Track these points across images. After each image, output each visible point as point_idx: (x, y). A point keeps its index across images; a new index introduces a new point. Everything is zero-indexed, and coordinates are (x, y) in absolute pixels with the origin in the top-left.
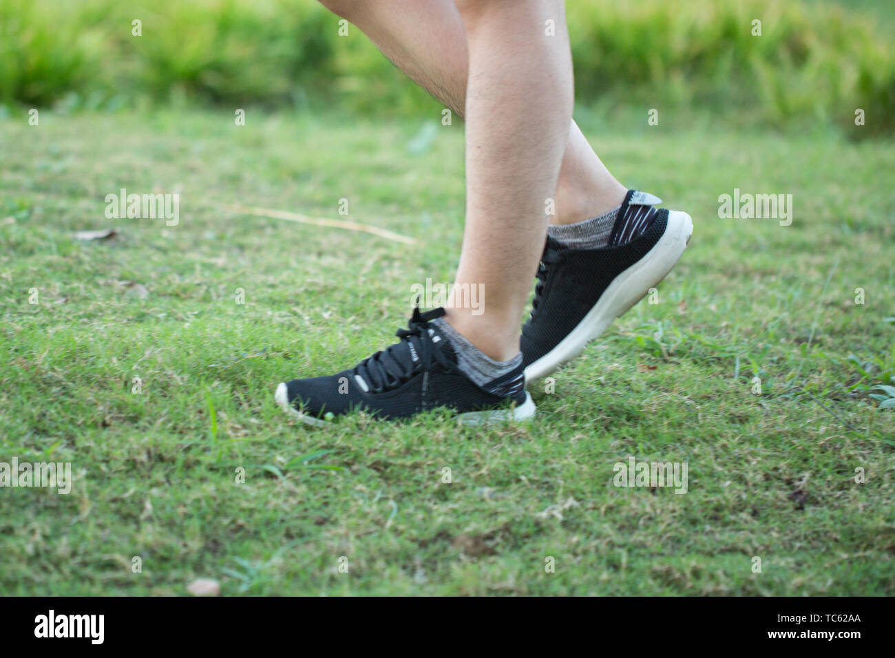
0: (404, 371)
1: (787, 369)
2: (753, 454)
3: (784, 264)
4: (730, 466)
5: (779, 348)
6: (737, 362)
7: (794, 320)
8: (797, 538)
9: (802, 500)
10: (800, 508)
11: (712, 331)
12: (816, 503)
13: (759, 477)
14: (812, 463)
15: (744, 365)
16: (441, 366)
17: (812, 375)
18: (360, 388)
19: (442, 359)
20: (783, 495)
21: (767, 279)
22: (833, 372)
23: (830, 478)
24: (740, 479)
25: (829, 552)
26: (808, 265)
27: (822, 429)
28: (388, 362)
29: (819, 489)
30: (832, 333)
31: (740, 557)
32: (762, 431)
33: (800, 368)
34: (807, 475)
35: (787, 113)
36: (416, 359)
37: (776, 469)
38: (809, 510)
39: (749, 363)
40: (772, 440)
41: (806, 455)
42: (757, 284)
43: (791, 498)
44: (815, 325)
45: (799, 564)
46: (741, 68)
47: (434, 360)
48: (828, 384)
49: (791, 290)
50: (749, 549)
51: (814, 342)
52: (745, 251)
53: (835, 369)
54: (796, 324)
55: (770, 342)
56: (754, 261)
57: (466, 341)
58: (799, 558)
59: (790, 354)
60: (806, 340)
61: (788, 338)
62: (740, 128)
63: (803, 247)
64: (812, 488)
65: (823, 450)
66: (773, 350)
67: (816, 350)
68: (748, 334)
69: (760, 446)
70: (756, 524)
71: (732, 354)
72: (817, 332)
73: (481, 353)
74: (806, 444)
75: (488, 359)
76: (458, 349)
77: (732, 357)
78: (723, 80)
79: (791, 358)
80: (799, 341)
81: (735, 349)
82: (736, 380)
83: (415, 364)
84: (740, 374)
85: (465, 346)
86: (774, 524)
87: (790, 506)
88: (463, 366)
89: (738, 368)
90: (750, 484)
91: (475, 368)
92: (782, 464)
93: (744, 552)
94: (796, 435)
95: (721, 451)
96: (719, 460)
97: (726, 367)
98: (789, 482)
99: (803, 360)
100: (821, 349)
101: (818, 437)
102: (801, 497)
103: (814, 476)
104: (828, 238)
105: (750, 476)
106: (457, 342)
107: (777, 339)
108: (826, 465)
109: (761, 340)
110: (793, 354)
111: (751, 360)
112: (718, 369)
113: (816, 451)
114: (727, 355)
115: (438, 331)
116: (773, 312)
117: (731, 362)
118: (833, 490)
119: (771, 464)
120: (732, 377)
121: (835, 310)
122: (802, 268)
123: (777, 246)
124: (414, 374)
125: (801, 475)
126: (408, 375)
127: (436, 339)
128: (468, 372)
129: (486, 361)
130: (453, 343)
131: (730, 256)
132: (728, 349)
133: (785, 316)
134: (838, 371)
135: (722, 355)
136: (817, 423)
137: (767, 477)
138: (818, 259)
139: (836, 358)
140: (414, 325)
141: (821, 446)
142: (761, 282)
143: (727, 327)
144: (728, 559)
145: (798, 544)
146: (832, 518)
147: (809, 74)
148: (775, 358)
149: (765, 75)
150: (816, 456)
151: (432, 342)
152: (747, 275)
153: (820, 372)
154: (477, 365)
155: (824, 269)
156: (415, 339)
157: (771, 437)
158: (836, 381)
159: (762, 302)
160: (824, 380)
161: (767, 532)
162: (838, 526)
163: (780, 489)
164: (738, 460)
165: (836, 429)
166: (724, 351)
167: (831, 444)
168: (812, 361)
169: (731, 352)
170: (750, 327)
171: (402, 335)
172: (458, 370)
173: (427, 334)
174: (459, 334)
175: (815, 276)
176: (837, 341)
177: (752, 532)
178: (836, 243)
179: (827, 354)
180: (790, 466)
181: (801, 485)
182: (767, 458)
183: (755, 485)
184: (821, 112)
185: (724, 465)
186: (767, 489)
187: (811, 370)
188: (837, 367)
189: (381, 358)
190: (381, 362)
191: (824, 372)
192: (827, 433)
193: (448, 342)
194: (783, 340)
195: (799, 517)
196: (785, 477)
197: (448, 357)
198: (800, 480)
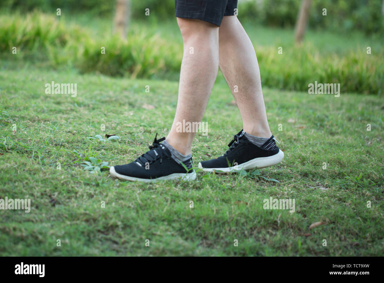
0: (154, 158)
1: (51, 155)
2: (37, 186)
3: (53, 118)
4: (29, 190)
5: (49, 147)
6: (33, 152)
7: (55, 137)
8: (52, 217)
9: (54, 203)
10: (54, 205)
11: (25, 141)
12: (59, 204)
13: (39, 194)
14: (59, 189)
15: (36, 153)
16: (166, 157)
17: (60, 158)
18: (139, 165)
19: (166, 154)
20: (47, 201)
21: (46, 123)
22: (68, 156)
23: (65, 195)
24: (32, 195)
25: (63, 222)
26: (61, 118)
27: (63, 177)
28: (147, 156)
29: (60, 199)
30: (68, 142)
31: (31, 223)
32: (41, 177)
33: (56, 155)
34: (56, 194)
35: (58, 64)
36: (157, 154)
37: (45, 191)
38: (57, 206)
39: (37, 153)
40: (44, 181)
41: (56, 186)
42: (42, 124)
43: (50, 202)
44: (62, 140)
45: (52, 226)
46: (42, 46)
47: (163, 154)
48: (66, 161)
49: (55, 127)
50: (34, 220)
51: (62, 145)
52: (38, 113)
53: (68, 155)
54: (56, 139)
55: (46, 146)
56: (42, 116)
57: (174, 148)
58: (53, 223)
59: (52, 150)
60: (59, 145)
61: (52, 144)
62: (40, 68)
63: (60, 111)
64: (58, 198)
65: (63, 184)
66: (46, 148)
67: (62, 148)
68: (38, 142)
69: (40, 183)
70: (37, 211)
71: (31, 150)
72: (63, 142)
73: (179, 152)
74: (56, 182)
75: (181, 155)
76: (171, 150)
77: (32, 150)
78: (35, 51)
79: (53, 151)
80: (56, 145)
81: (32, 148)
82: (32, 159)
83: (157, 156)
84: (34, 157)
85: (173, 150)
86: (44, 211)
87: (50, 205)
88: (173, 157)
89: (33, 155)
90: (36, 197)
91: (176, 157)
92: (48, 190)
93: (32, 221)
94: (53, 179)
95: (25, 185)
96: (25, 188)
97: (29, 154)
98: (50, 196)
99: (57, 152)
100: (64, 148)
101: (61, 180)
102: (53, 202)
103: (59, 194)
104: (69, 108)
105: (36, 194)
106: (170, 148)
107: (48, 144)
108: (64, 190)
109: (42, 145)
110: (54, 150)
111: (38, 152)
112: (26, 155)
113: (60, 185)
114: (30, 150)
115: (163, 145)
116: (48, 134)
117: (31, 153)
118: (66, 199)
119: (43, 189)
120: (31, 158)
121: (70, 134)
122: (59, 119)
123: (51, 111)
124: (157, 159)
125: (54, 193)
126: (155, 160)
127: (163, 148)
128: (174, 159)
129: (180, 155)
130: (169, 149)
131: (33, 114)
132: (30, 148)
133: (52, 136)
134: (70, 156)
135: (27, 150)
136: (61, 175)
137: (42, 194)
138: (65, 116)
139: (70, 151)
140: (155, 144)
141: (62, 183)
142: (44, 124)
143: (30, 139)
144: (26, 225)
145: (52, 219)
146: (65, 209)
147: (66, 50)
148: (47, 151)
149: (50, 49)
150: (60, 187)
151: (162, 149)
152: (39, 121)
153: (63, 156)
154: (177, 156)
155: (67, 119)
156: (156, 148)
157: (44, 180)
158: (68, 160)
159: (43, 131)
160: (64, 159)
161: (41, 214)
162: (67, 212)
163: (47, 198)
164: (32, 188)
165: (68, 177)
166: (28, 148)
167: (66, 182)
168: (60, 152)
169: (31, 149)
170: (39, 140)
171: (151, 148)
172: (172, 158)
173: (160, 146)
174: (171, 146)
175: (63, 122)
176: (70, 145)
177: (36, 214)
178: (72, 110)
179: (66, 150)
180: (50, 190)
181: (54, 197)
182: (42, 187)
183: (37, 197)
184: (70, 63)
185: (26, 190)
186: (42, 198)
187: (60, 156)
188: (69, 155)
189: (144, 156)
190: (145, 157)
191: (64, 156)
192: (64, 178)
193: (167, 149)
194: (50, 145)
195: (53, 209)
196: (49, 194)
197: (168, 153)
198: (54, 195)
